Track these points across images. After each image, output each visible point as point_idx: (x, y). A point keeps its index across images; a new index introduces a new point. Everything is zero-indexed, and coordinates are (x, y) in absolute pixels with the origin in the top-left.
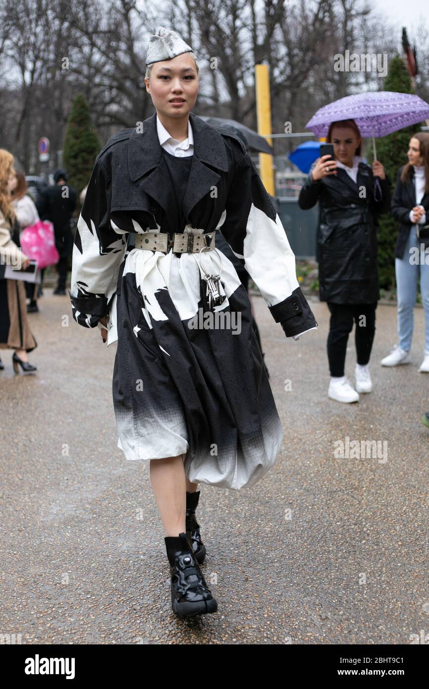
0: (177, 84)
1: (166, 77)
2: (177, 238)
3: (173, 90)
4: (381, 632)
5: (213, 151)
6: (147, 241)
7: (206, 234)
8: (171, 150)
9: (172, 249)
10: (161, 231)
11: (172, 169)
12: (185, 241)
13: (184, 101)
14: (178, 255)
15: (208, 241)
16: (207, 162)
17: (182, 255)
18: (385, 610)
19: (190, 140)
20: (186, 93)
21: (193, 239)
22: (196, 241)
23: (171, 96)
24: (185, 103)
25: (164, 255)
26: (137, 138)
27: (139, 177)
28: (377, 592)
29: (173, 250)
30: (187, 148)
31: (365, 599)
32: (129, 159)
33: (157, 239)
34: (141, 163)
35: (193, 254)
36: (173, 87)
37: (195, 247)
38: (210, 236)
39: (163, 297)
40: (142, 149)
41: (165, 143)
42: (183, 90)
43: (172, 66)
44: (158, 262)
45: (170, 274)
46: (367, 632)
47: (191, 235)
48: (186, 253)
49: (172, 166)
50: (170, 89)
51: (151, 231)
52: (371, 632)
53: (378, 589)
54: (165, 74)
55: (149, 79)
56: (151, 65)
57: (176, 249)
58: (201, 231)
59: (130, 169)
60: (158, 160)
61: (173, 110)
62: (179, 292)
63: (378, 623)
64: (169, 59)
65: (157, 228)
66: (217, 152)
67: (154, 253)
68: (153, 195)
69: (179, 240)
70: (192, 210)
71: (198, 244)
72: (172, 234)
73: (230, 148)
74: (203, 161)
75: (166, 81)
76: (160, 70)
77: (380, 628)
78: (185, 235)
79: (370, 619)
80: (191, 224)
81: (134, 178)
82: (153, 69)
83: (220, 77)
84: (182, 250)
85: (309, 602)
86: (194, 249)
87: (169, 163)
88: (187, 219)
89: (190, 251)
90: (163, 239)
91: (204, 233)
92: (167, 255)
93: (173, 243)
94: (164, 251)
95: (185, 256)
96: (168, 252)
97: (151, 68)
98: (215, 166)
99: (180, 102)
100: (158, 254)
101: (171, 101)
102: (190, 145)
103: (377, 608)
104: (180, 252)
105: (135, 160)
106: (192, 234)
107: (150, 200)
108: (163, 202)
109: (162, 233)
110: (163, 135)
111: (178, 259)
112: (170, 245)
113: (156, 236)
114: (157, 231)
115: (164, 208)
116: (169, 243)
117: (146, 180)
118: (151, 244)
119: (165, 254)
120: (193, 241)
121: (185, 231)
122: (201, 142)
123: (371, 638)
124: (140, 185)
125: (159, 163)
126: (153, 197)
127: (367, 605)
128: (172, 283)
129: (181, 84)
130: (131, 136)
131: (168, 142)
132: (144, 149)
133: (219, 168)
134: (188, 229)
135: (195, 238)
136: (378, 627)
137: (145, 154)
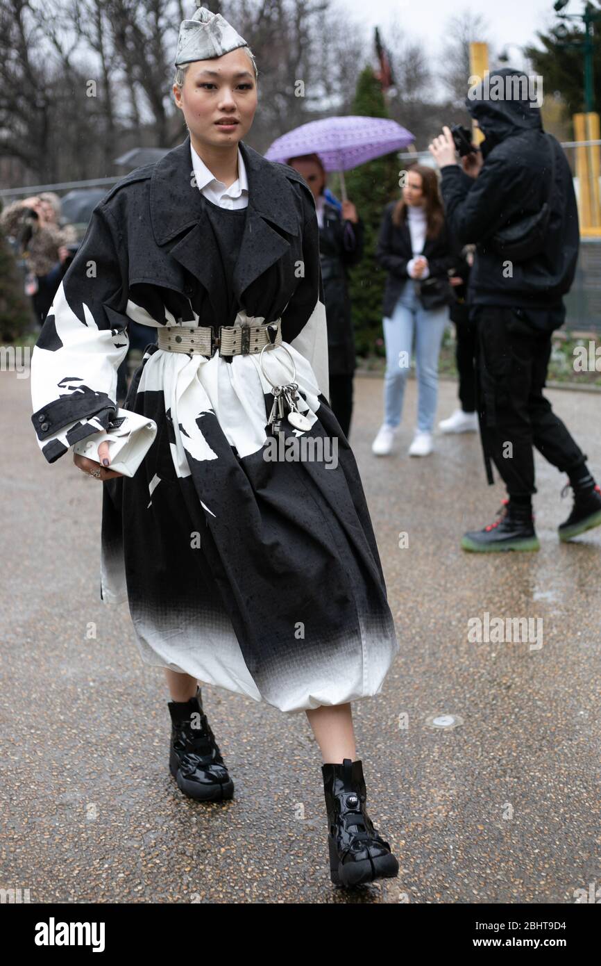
0: (226, 96)
1: (210, 86)
2: (226, 334)
3: (220, 105)
4: (379, 751)
5: (276, 203)
6: (178, 340)
7: (268, 324)
8: (216, 199)
9: (218, 350)
10: (201, 324)
11: (218, 228)
12: (238, 337)
13: (236, 122)
14: (228, 359)
15: (272, 334)
16: (270, 219)
17: (234, 359)
18: (383, 727)
19: (242, 184)
20: (240, 111)
21: (249, 333)
22: (253, 337)
23: (219, 116)
24: (238, 126)
25: (206, 360)
26: (164, 179)
27: (169, 239)
28: (372, 708)
29: (220, 351)
30: (238, 195)
31: (359, 716)
32: (152, 209)
33: (195, 337)
34: (171, 217)
35: (251, 356)
36: (222, 101)
37: (253, 345)
38: (274, 327)
39: (209, 425)
40: (172, 196)
41: (205, 188)
42: (236, 105)
43: (220, 68)
44: (198, 372)
45: (219, 388)
46: (363, 753)
47: (246, 329)
48: (239, 354)
49: (218, 223)
50: (217, 104)
51: (184, 324)
52: (368, 752)
53: (374, 705)
54: (209, 80)
55: (181, 87)
56: (186, 65)
57: (225, 350)
58: (260, 320)
59: (154, 227)
60: (198, 214)
61: (220, 137)
62: (234, 414)
63: (375, 742)
64: (215, 58)
65: (194, 319)
66: (281, 204)
67: (191, 358)
68: (191, 267)
69: (228, 337)
70: (246, 290)
71: (257, 340)
72: (218, 327)
73: (299, 197)
74: (265, 217)
75: (211, 92)
76: (201, 74)
77: (378, 746)
78: (237, 326)
79: (367, 738)
80: (245, 310)
81: (161, 240)
82: (190, 72)
83: (140, 92)
84: (234, 351)
85: (294, 723)
86: (252, 348)
87: (213, 218)
88: (239, 301)
89: (245, 352)
90: (205, 334)
91: (265, 322)
92: (212, 360)
93: (220, 342)
94: (205, 354)
95: (238, 359)
96: (213, 355)
97: (185, 70)
98: (280, 225)
99: (231, 124)
100: (198, 358)
101: (217, 123)
102: (243, 190)
103: (374, 725)
104: (231, 354)
105: (163, 212)
106: (246, 326)
107: (186, 276)
108: (205, 279)
109: (202, 326)
110: (202, 175)
111: (228, 364)
112: (216, 345)
113: (192, 331)
114: (194, 324)
115: (207, 287)
116: (213, 342)
117: (180, 244)
118: (186, 343)
119: (208, 358)
120: (249, 337)
121: (237, 321)
122: (261, 187)
123: (368, 758)
124: (171, 251)
125: (199, 218)
126: (191, 271)
127: (362, 723)
128: (222, 402)
129: (233, 97)
130: (153, 175)
131: (210, 186)
132: (176, 195)
133: (285, 229)
134: (241, 318)
135: (253, 331)
136: (376, 745)
137: (177, 205)
